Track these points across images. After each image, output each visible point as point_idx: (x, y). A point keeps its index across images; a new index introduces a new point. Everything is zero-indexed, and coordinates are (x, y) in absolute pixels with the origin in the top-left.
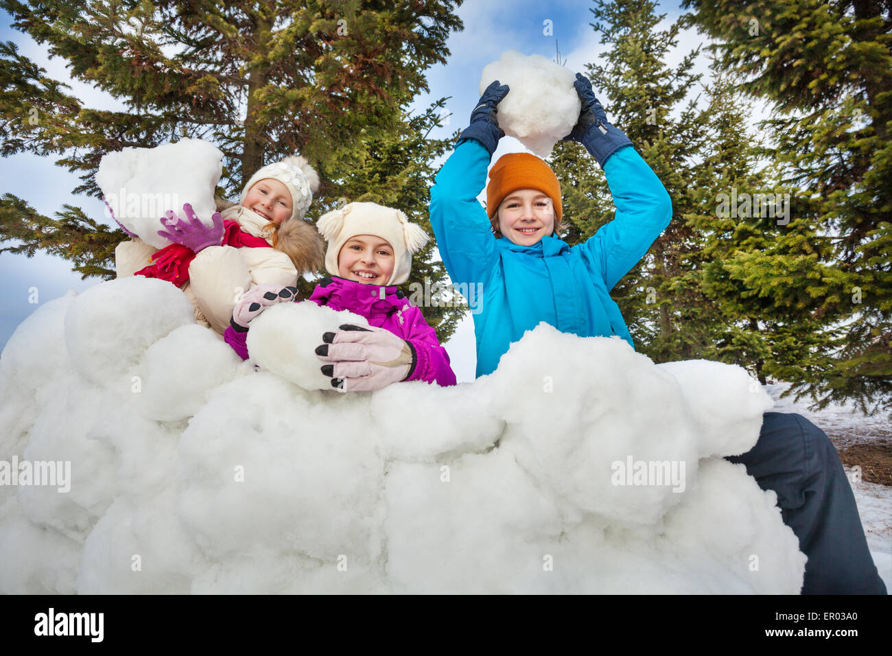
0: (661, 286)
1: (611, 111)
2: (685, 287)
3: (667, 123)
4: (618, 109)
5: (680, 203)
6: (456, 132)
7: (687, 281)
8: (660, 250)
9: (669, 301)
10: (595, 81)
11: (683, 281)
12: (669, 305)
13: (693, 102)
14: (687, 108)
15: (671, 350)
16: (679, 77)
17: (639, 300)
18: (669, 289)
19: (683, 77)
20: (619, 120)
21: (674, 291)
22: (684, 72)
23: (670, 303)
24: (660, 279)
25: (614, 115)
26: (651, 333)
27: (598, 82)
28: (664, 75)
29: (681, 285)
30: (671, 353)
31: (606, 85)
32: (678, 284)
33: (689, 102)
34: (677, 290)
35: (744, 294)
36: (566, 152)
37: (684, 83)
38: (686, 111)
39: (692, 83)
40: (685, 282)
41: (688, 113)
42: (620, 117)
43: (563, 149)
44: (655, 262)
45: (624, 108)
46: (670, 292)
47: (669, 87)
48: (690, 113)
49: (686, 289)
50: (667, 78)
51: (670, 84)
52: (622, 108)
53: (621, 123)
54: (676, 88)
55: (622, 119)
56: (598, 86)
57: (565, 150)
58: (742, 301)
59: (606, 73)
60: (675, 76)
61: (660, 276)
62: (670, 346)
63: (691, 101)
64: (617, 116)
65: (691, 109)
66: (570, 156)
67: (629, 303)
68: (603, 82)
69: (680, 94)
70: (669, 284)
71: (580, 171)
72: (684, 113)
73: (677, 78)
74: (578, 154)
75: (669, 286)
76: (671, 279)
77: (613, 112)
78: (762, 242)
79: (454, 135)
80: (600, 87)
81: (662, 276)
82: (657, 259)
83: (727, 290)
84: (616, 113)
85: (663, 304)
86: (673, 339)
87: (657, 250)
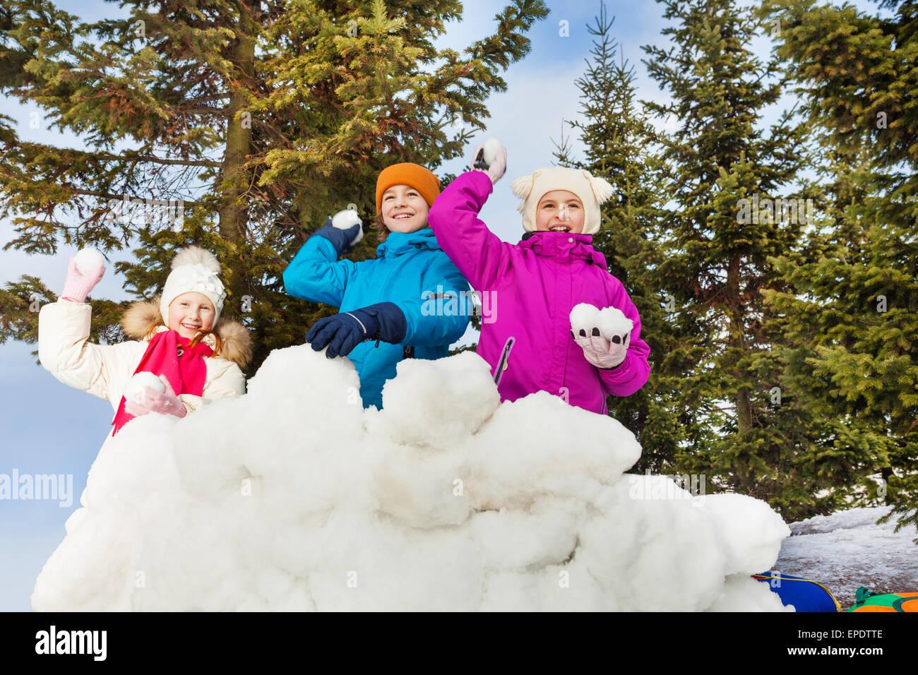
0: (738, 364)
1: (676, 113)
2: (771, 367)
3: (752, 136)
4: (686, 112)
5: (765, 250)
6: (458, 135)
7: (773, 359)
8: (738, 312)
9: (749, 384)
10: (655, 72)
11: (768, 358)
12: (750, 389)
13: (788, 113)
14: (780, 120)
15: (751, 453)
16: (771, 73)
17: (709, 382)
18: (749, 368)
19: (776, 73)
20: (687, 126)
21: (756, 370)
22: (777, 67)
23: (752, 387)
24: (737, 352)
25: (680, 118)
26: (729, 420)
27: (659, 74)
28: (750, 69)
29: (765, 364)
30: (750, 455)
31: (670, 79)
32: (761, 363)
33: (782, 113)
34: (760, 371)
35: (833, 393)
36: (610, 152)
37: (777, 82)
38: (779, 124)
39: (787, 82)
40: (771, 360)
41: (780, 127)
42: (688, 123)
43: (605, 149)
44: (730, 328)
45: (694, 110)
46: (750, 373)
47: (757, 85)
48: (783, 127)
49: (772, 369)
50: (755, 73)
51: (758, 81)
52: (691, 110)
53: (689, 130)
54: (766, 88)
55: (690, 125)
56: (660, 79)
57: (609, 149)
58: (831, 400)
59: (670, 60)
60: (765, 70)
61: (738, 349)
62: (749, 447)
63: (785, 112)
64: (684, 121)
65: (785, 121)
66: (616, 159)
67: (695, 386)
68: (667, 75)
69: (772, 96)
70: (749, 361)
71: (629, 183)
72: (775, 127)
73: (768, 73)
74: (628, 156)
75: (749, 365)
76: (753, 355)
77: (680, 114)
78: (853, 331)
79: (455, 138)
80: (661, 81)
81: (740, 349)
82: (735, 326)
83: (814, 386)
84: (683, 116)
85: (742, 388)
86: (754, 437)
87: (734, 312)
